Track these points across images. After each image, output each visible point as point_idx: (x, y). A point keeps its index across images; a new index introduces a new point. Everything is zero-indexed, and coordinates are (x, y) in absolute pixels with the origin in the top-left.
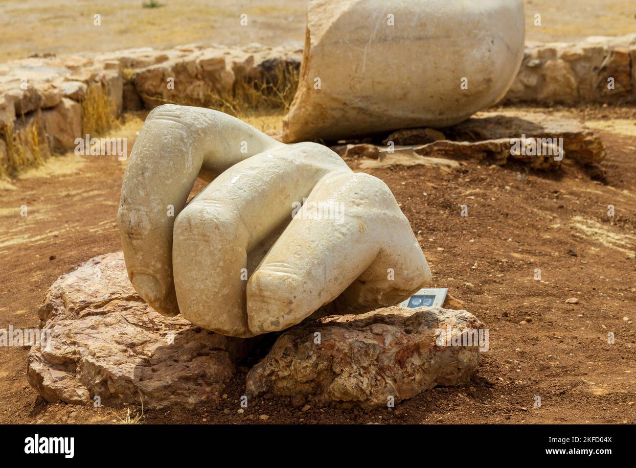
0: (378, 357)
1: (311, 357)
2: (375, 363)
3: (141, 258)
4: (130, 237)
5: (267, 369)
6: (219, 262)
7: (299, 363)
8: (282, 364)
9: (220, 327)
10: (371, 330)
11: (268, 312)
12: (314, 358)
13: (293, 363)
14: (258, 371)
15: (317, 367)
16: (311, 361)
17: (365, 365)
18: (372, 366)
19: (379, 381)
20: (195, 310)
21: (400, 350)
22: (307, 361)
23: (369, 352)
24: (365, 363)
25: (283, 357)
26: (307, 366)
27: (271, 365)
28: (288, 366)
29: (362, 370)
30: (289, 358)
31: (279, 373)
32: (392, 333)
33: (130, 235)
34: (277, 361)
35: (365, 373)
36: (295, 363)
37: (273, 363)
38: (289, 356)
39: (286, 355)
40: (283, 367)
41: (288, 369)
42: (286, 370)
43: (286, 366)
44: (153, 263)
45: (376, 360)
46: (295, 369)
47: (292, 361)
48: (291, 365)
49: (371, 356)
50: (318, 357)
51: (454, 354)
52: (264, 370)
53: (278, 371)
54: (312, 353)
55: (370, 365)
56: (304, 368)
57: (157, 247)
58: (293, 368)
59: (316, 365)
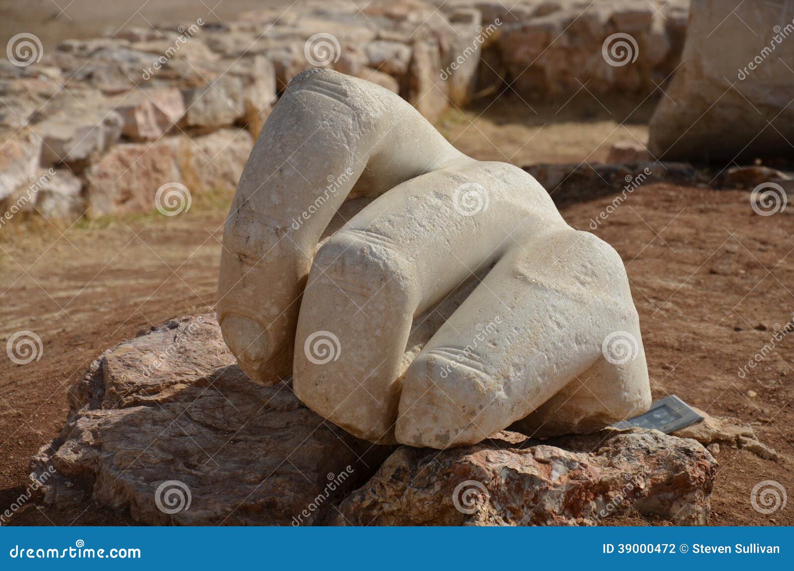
0: (536, 496)
1: (432, 485)
2: (532, 504)
3: (251, 293)
4: (241, 260)
5: (367, 497)
6: (375, 330)
7: (415, 493)
8: (390, 492)
9: (354, 423)
10: (533, 453)
11: (436, 419)
12: (437, 487)
13: (407, 492)
14: (355, 500)
15: (441, 501)
16: (432, 492)
17: (514, 505)
18: (525, 509)
20: (323, 391)
22: (426, 490)
23: (522, 487)
24: (515, 502)
25: (391, 481)
26: (425, 499)
27: (374, 492)
28: (399, 497)
29: (509, 512)
30: (401, 484)
31: (384, 505)
33: (242, 257)
34: (382, 487)
35: (513, 519)
36: (410, 491)
37: (377, 490)
38: (402, 481)
39: (396, 479)
40: (391, 497)
41: (398, 501)
42: (395, 501)
43: (396, 495)
44: (267, 305)
45: (533, 500)
46: (409, 501)
47: (404, 489)
48: (402, 495)
49: (525, 492)
51: (664, 505)
52: (363, 499)
53: (383, 502)
54: (434, 479)
55: (523, 507)
56: (420, 501)
57: (280, 284)
58: (404, 500)
59: (439, 498)
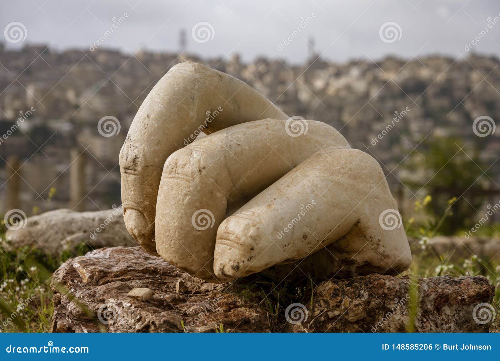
1: (362, 295)
5: (316, 309)
7: (350, 302)
12: (366, 297)
15: (369, 305)
16: (362, 299)
18: (417, 308)
19: (425, 323)
21: (438, 297)
22: (358, 299)
25: (333, 296)
26: (359, 304)
27: (320, 305)
28: (338, 306)
30: (339, 298)
31: (328, 313)
32: (426, 282)
36: (346, 302)
37: (322, 304)
38: (338, 296)
39: (336, 295)
40: (333, 306)
42: (336, 309)
43: (336, 305)
46: (346, 308)
47: (341, 301)
48: (341, 305)
50: (370, 295)
53: (328, 311)
54: (362, 292)
56: (356, 306)
58: (343, 307)
59: (368, 303)
